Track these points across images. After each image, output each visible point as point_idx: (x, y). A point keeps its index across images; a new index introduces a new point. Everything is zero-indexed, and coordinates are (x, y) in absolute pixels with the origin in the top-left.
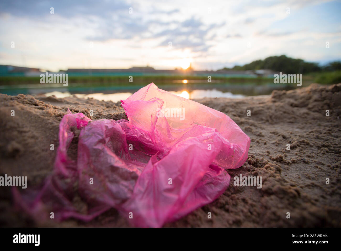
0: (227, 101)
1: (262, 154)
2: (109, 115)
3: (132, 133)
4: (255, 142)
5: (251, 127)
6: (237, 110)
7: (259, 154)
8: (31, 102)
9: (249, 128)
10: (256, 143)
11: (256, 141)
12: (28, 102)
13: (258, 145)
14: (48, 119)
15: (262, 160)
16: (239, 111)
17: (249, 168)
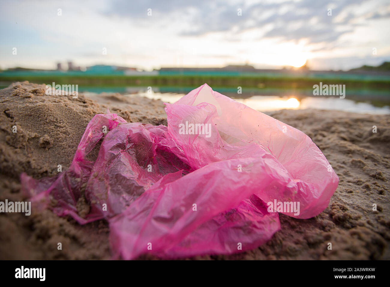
0: (340, 115)
1: (364, 207)
2: (154, 118)
3: (165, 143)
4: (360, 186)
5: (363, 161)
6: (352, 131)
7: (359, 208)
8: (81, 99)
9: (360, 162)
10: (363, 188)
11: (363, 185)
12: (78, 99)
13: (365, 192)
14: (85, 117)
15: (357, 219)
16: (356, 132)
17: (324, 225)
